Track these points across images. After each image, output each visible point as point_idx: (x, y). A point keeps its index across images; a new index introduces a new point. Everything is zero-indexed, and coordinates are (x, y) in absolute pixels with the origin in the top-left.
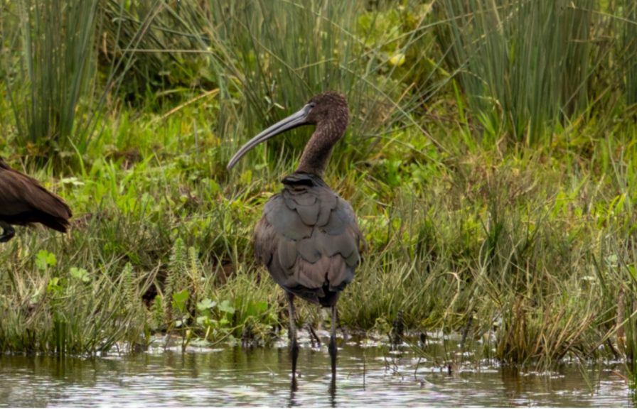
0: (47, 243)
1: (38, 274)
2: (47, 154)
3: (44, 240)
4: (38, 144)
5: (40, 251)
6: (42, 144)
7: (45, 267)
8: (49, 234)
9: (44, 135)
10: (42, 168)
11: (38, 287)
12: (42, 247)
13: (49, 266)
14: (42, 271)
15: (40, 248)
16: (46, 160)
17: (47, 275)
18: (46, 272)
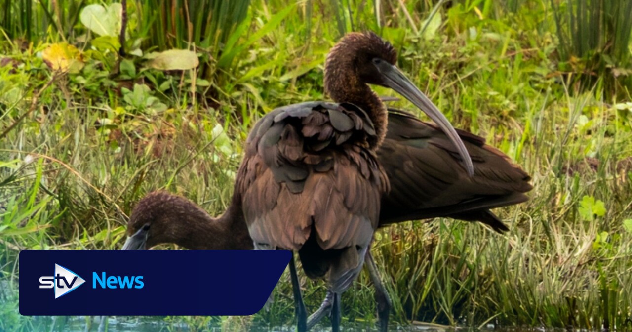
0: (594, 186)
1: (582, 226)
2: (596, 71)
3: (589, 183)
4: (584, 58)
5: (585, 197)
6: (590, 58)
7: (591, 218)
8: (596, 176)
9: (593, 46)
10: (590, 90)
11: (581, 243)
12: (587, 192)
13: (595, 216)
14: (587, 224)
15: (585, 194)
16: (595, 79)
17: (593, 228)
18: (591, 225)
